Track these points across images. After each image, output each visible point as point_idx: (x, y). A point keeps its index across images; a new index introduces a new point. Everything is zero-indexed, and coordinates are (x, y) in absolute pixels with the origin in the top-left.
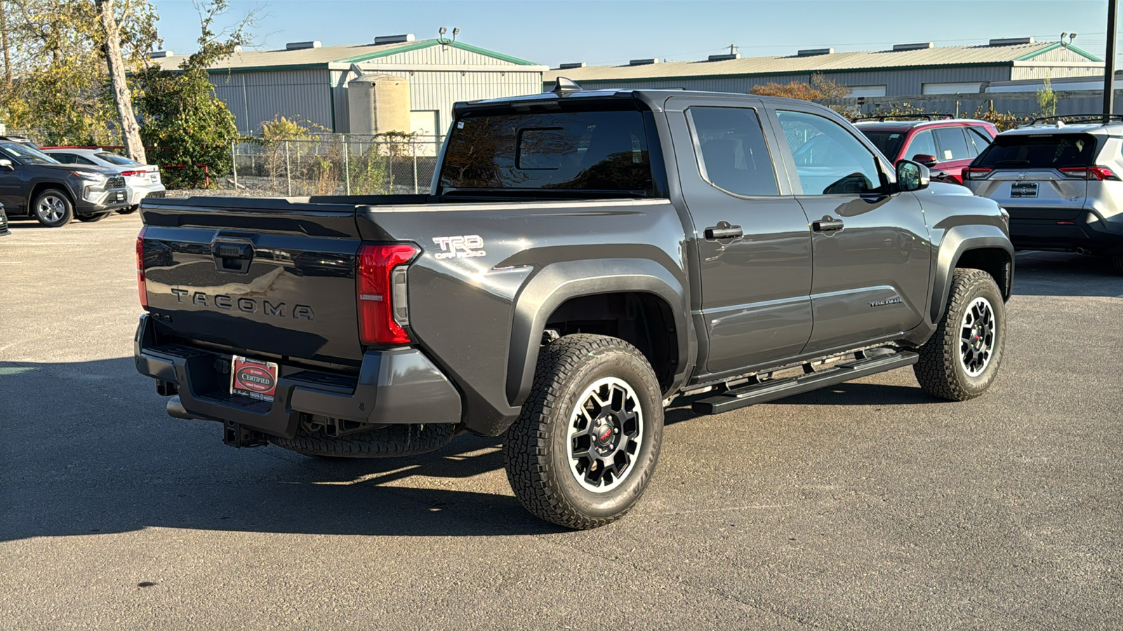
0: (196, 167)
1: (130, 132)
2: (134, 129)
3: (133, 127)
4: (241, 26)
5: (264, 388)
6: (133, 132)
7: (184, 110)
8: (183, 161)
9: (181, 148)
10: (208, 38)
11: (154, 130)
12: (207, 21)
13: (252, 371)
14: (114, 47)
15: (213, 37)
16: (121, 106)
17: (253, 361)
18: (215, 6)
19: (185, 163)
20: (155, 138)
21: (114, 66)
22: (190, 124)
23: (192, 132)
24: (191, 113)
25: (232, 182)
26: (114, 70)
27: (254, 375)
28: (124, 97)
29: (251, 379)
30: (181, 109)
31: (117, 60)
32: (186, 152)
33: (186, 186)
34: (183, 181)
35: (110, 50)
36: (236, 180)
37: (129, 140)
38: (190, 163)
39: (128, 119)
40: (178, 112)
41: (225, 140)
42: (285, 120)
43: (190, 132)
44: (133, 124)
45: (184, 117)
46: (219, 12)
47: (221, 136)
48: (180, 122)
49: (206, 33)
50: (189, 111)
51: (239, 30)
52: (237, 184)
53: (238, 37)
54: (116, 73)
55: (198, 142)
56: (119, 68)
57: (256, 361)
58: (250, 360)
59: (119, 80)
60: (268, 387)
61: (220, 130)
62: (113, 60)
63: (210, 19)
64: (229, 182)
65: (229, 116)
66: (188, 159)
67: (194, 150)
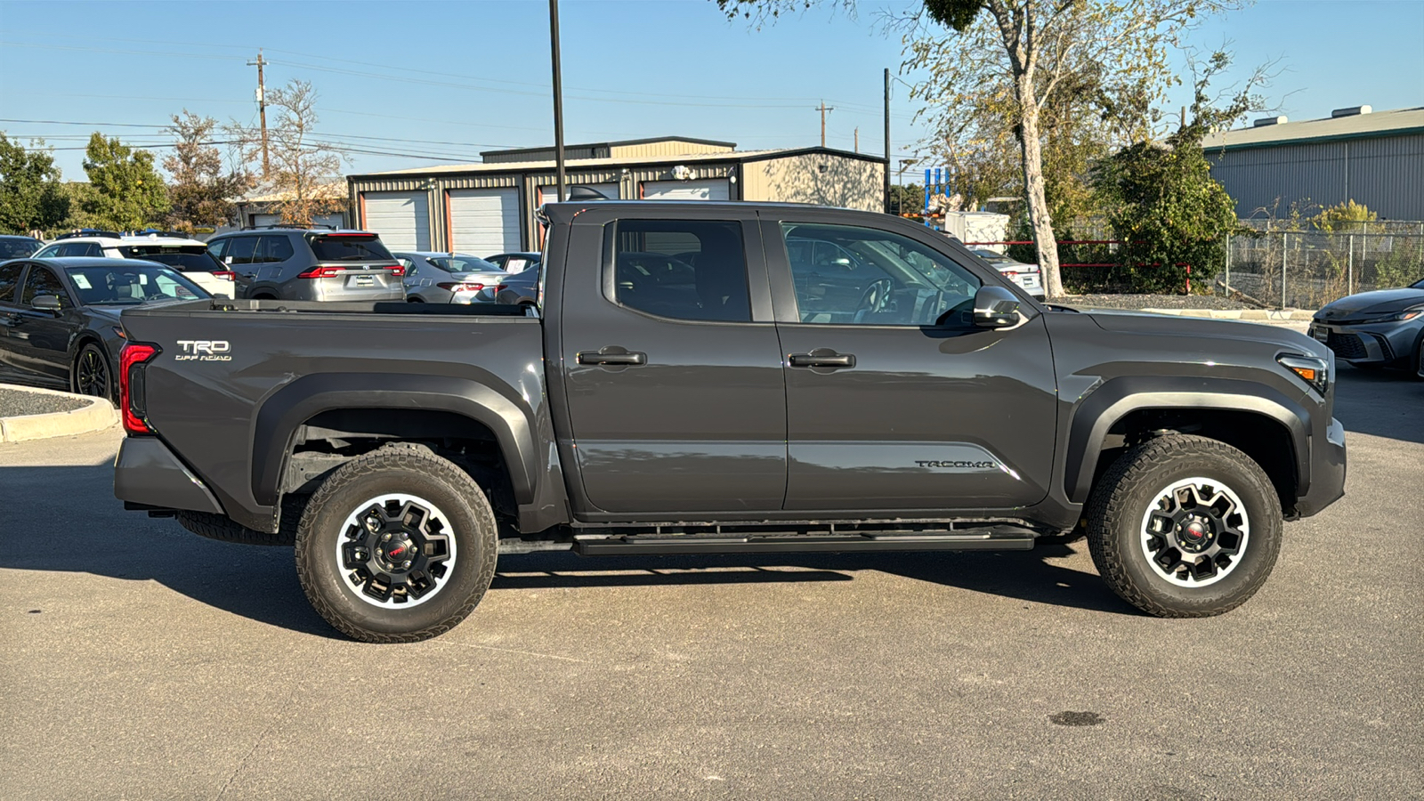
0: (1174, 267)
1: (1039, 226)
2: (1044, 222)
3: (1043, 219)
4: (1248, 86)
6: (1042, 225)
7: (1165, 196)
8: (1158, 258)
9: (1155, 242)
10: (1201, 105)
11: (1127, 221)
12: (1203, 83)
14: (1029, 127)
15: (1207, 103)
16: (1032, 196)
18: (1212, 65)
19: (1160, 261)
20: (1127, 230)
21: (1027, 149)
22: (1170, 212)
23: (1171, 222)
24: (1173, 199)
25: (1223, 284)
26: (1027, 154)
28: (1036, 185)
30: (1161, 194)
31: (1031, 142)
32: (1162, 248)
33: (1160, 289)
34: (1158, 283)
35: (1025, 131)
36: (1227, 283)
37: (1038, 236)
38: (1167, 261)
39: (1038, 211)
40: (1159, 197)
41: (1215, 232)
42: (1354, 204)
43: (1169, 223)
44: (1043, 216)
45: (1163, 204)
46: (1218, 71)
47: (1210, 227)
48: (1157, 210)
49: (1200, 99)
50: (1171, 196)
51: (1245, 92)
52: (1228, 287)
53: (1245, 100)
54: (1029, 158)
55: (1176, 234)
56: (1033, 151)
59: (1031, 165)
61: (1211, 220)
62: (1027, 142)
63: (1206, 80)
64: (1220, 285)
65: (1226, 200)
66: (1164, 255)
67: (1172, 245)
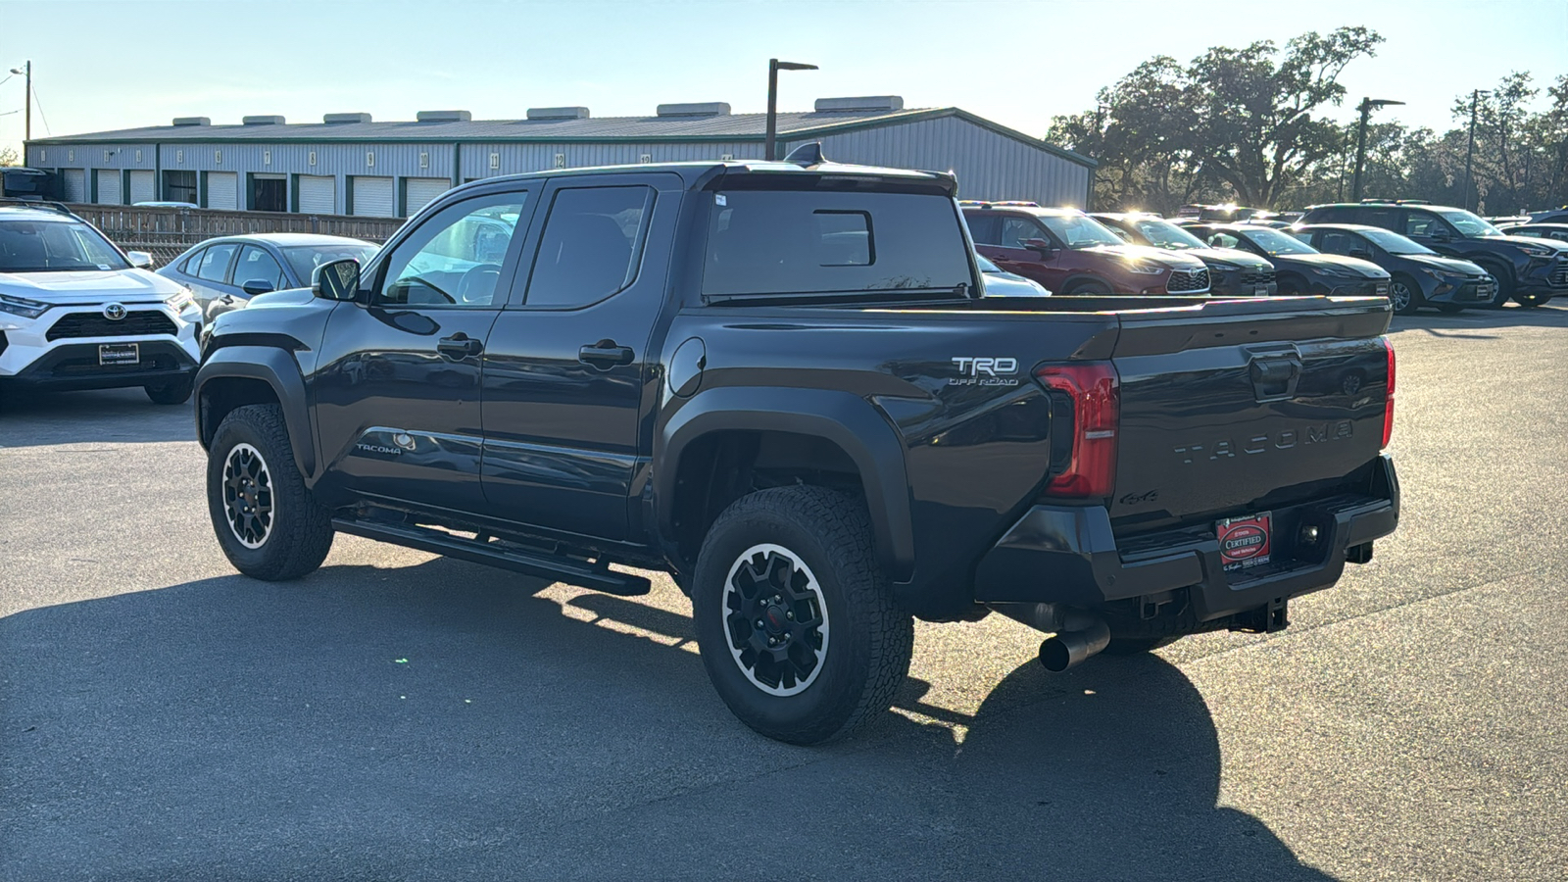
5: (1254, 549)
13: (1236, 534)
17: (1239, 520)
27: (1238, 538)
29: (1237, 544)
57: (1244, 518)
58: (1235, 520)
60: (1260, 545)
